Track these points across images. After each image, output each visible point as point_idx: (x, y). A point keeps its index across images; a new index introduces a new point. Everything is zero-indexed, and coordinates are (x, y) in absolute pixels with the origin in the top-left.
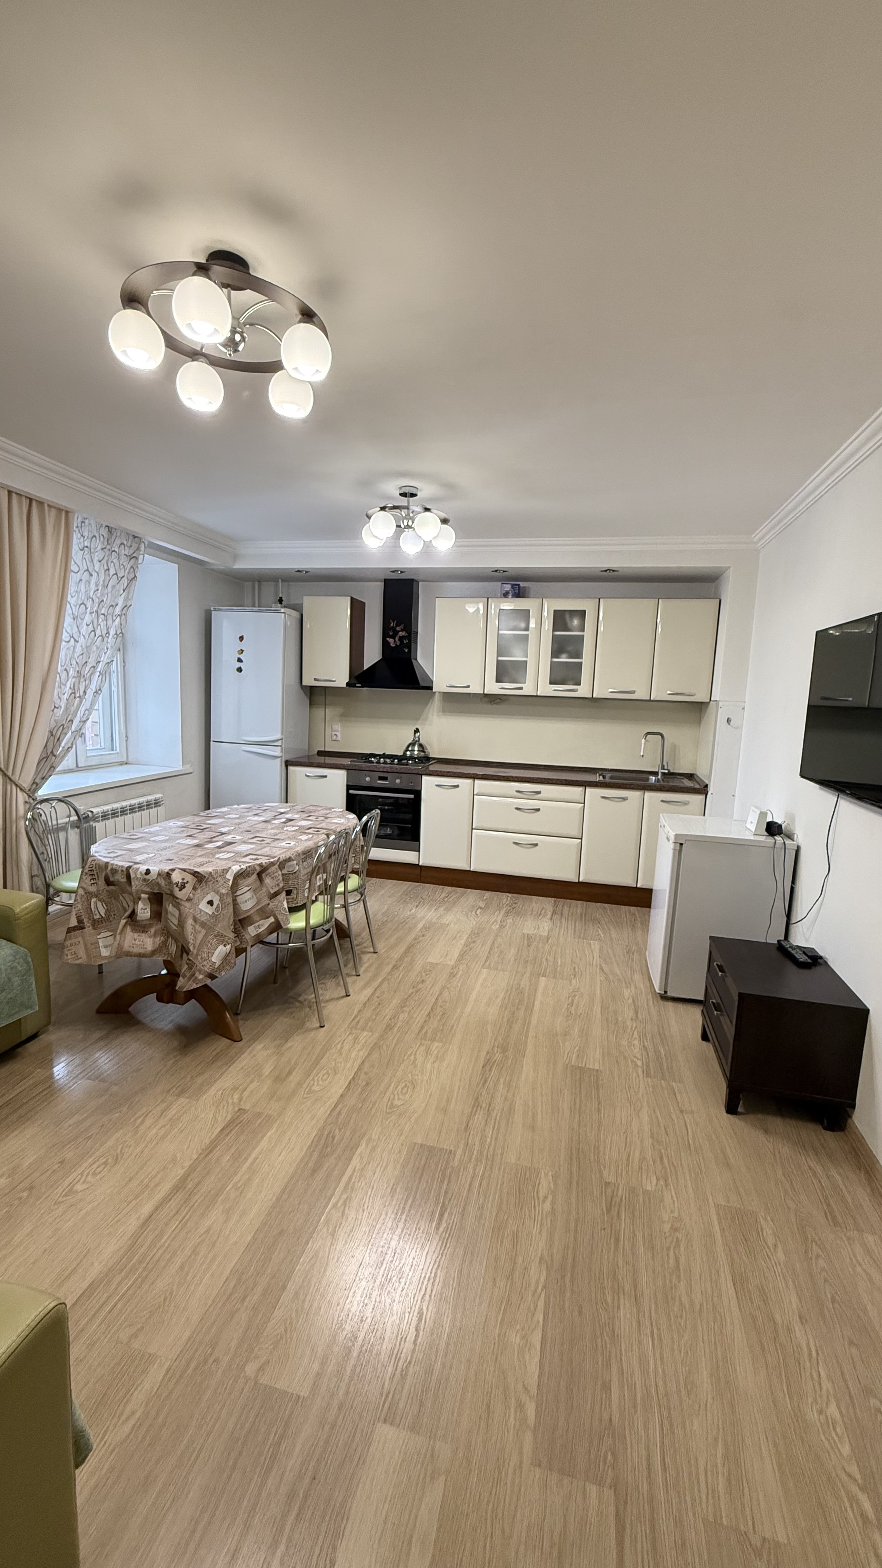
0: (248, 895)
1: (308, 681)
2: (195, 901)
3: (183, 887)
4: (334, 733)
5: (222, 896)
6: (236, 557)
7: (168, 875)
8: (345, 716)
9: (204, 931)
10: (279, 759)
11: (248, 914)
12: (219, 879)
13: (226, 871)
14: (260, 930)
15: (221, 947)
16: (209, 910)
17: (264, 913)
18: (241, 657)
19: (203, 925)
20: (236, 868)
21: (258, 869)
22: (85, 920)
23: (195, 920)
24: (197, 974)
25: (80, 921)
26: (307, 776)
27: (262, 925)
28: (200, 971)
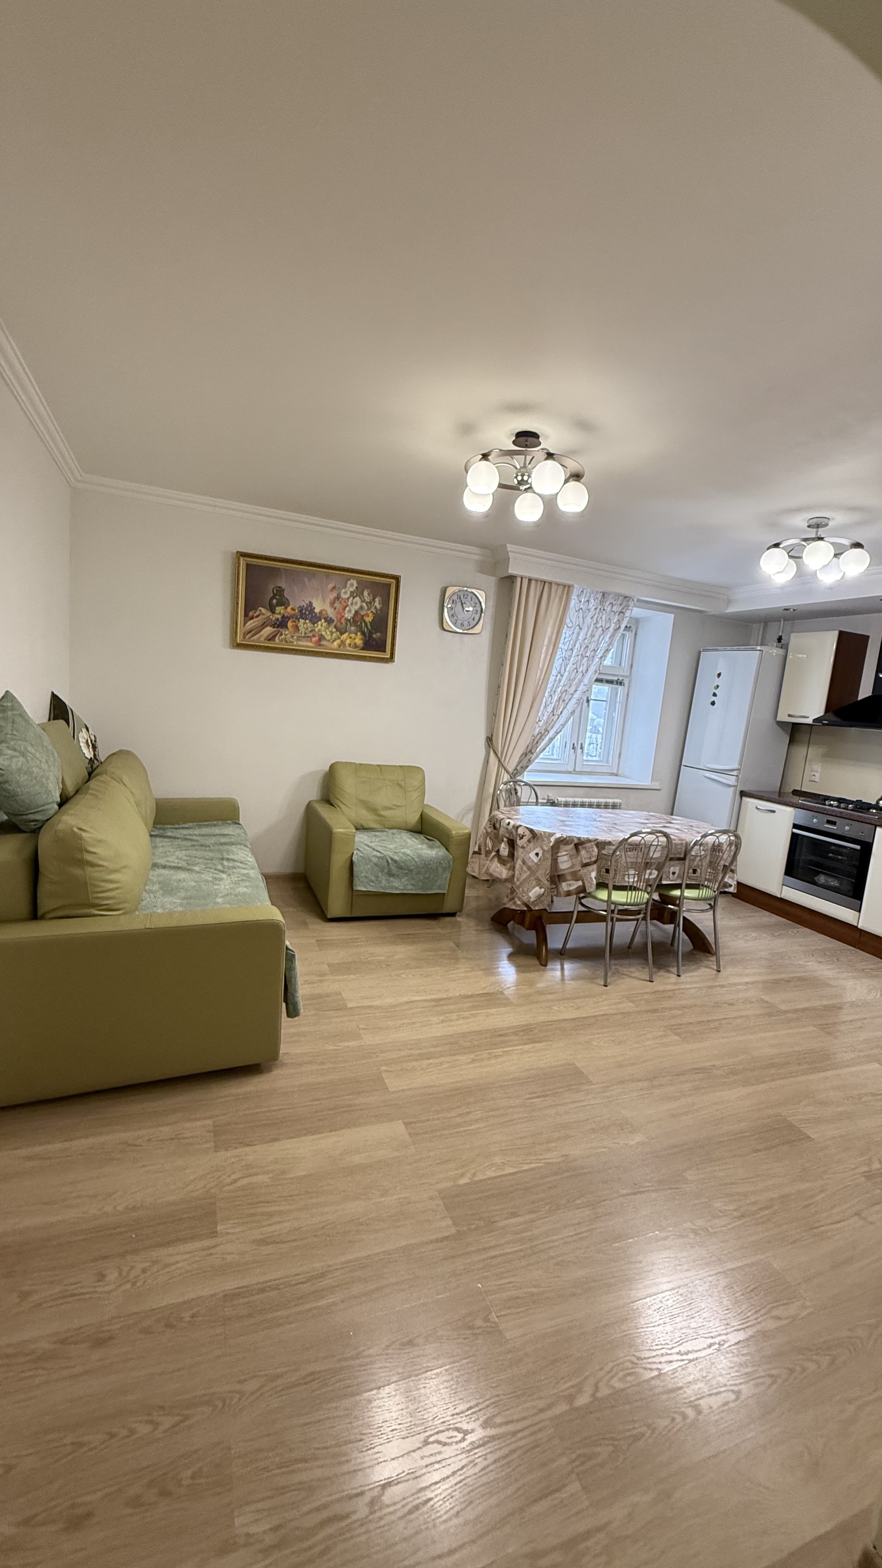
0: (565, 858)
1: (782, 717)
2: (528, 849)
3: (522, 838)
4: (813, 773)
5: (544, 851)
6: (729, 602)
7: (518, 827)
8: (830, 756)
9: (528, 873)
10: (732, 789)
11: (563, 873)
12: (545, 839)
13: (552, 835)
14: (571, 888)
15: (537, 888)
16: (536, 860)
17: (576, 876)
18: (716, 691)
19: (529, 868)
20: (558, 835)
21: (576, 841)
22: (483, 849)
23: (524, 862)
24: (516, 899)
25: (480, 849)
26: (757, 808)
27: (573, 885)
28: (519, 899)
